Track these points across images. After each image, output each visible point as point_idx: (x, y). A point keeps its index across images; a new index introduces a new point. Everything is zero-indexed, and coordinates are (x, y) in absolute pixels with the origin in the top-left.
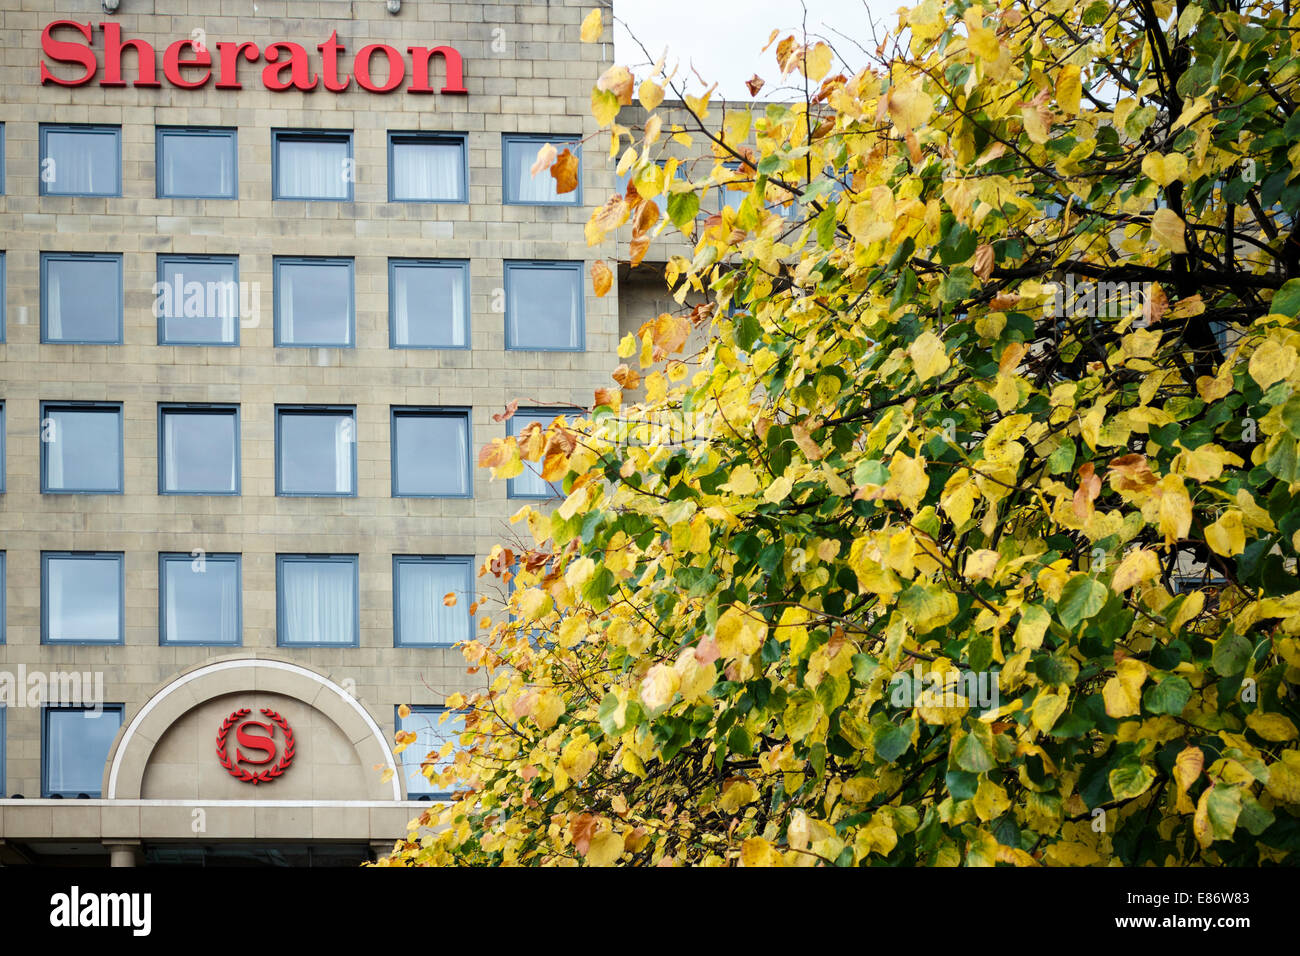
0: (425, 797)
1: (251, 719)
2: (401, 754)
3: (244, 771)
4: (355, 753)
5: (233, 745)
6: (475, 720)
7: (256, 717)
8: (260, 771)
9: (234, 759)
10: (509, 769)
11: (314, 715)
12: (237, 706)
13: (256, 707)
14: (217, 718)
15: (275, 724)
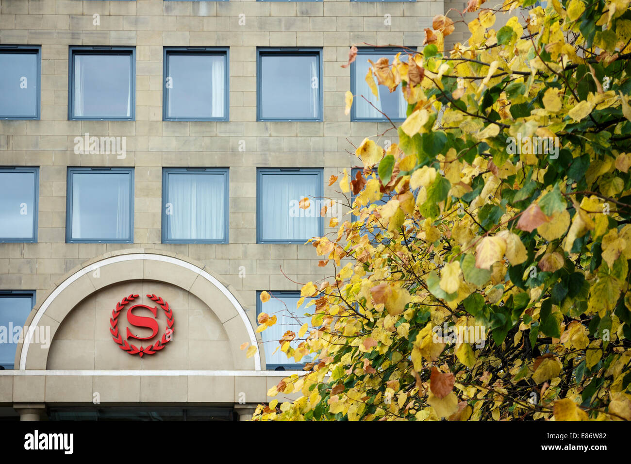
0: (280, 368)
1: (139, 303)
2: (261, 333)
3: (132, 346)
4: (223, 331)
5: (124, 325)
6: (324, 304)
7: (143, 301)
8: (145, 346)
9: (124, 336)
10: (352, 345)
11: (191, 299)
12: (128, 292)
13: (143, 293)
14: (111, 302)
15: (159, 307)
